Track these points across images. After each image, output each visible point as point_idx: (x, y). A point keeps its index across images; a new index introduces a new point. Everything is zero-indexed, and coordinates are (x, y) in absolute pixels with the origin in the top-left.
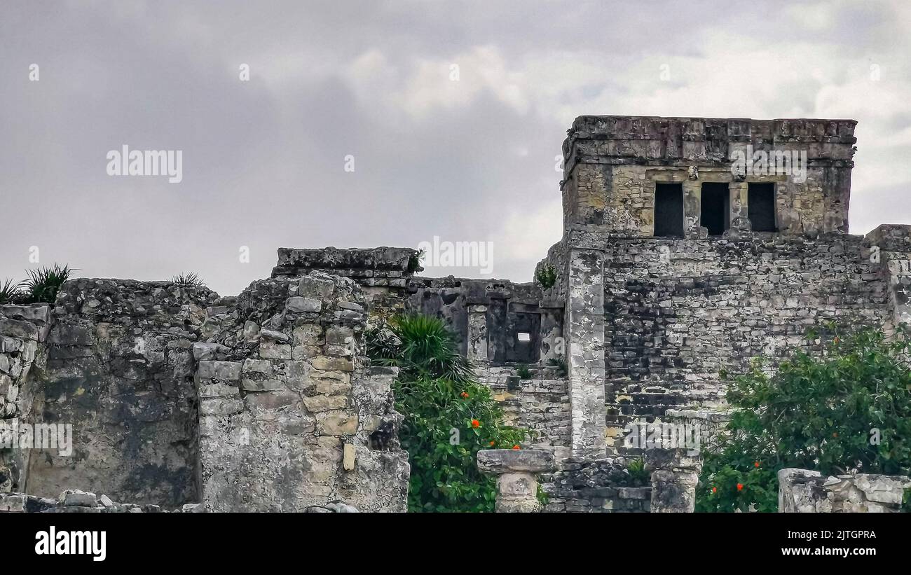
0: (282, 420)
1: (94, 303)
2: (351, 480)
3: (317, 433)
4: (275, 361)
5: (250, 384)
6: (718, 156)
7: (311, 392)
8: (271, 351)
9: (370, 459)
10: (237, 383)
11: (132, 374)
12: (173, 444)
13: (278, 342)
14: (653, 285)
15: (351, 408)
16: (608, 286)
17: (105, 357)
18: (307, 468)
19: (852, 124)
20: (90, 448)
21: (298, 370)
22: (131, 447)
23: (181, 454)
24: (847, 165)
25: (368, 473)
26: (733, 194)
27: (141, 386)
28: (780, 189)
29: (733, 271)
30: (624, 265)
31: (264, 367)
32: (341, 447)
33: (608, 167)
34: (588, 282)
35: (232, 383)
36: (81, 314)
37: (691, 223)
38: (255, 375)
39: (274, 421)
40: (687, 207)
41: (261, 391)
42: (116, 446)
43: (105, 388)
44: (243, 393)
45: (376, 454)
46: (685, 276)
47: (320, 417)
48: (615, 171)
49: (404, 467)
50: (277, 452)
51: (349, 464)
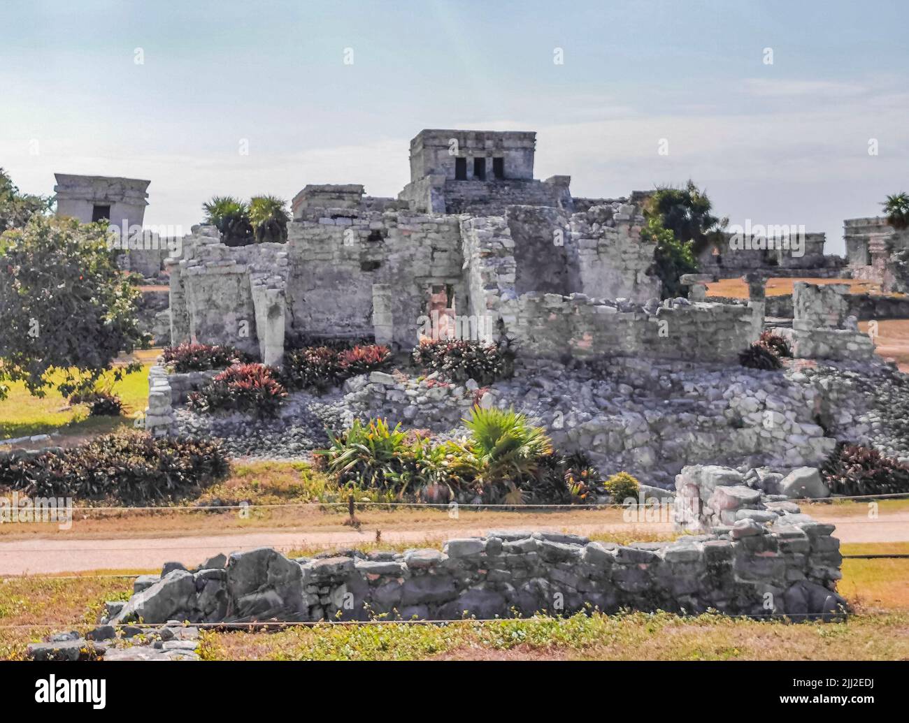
0: (613, 263)
1: (523, 216)
2: (639, 287)
3: (626, 269)
4: (612, 240)
5: (601, 249)
6: (480, 146)
7: (625, 252)
8: (610, 236)
9: (647, 280)
10: (596, 249)
11: (539, 245)
12: (555, 273)
13: (613, 232)
14: (463, 200)
15: (640, 258)
16: (445, 200)
17: (527, 237)
18: (622, 282)
19: (535, 133)
20: (522, 275)
21: (620, 243)
22: (538, 274)
23: (557, 277)
24: (533, 150)
25: (646, 285)
26: (487, 162)
27: (542, 250)
28: (506, 160)
29: (494, 194)
30: (450, 191)
31: (607, 242)
32: (636, 275)
33: (436, 151)
34: (438, 198)
35: (593, 249)
36: (517, 220)
37: (470, 174)
38: (604, 246)
39: (611, 264)
40: (468, 168)
41: (606, 252)
42: (532, 274)
43: (527, 250)
44: (598, 253)
45: (648, 277)
46: (475, 196)
47: (627, 262)
48: (439, 152)
49: (659, 282)
50: (611, 276)
51: (639, 281)
